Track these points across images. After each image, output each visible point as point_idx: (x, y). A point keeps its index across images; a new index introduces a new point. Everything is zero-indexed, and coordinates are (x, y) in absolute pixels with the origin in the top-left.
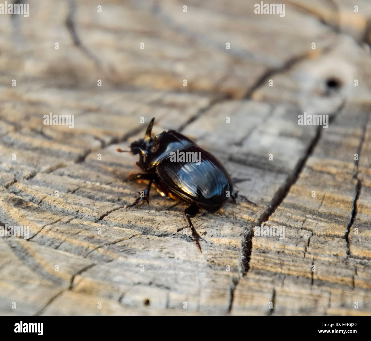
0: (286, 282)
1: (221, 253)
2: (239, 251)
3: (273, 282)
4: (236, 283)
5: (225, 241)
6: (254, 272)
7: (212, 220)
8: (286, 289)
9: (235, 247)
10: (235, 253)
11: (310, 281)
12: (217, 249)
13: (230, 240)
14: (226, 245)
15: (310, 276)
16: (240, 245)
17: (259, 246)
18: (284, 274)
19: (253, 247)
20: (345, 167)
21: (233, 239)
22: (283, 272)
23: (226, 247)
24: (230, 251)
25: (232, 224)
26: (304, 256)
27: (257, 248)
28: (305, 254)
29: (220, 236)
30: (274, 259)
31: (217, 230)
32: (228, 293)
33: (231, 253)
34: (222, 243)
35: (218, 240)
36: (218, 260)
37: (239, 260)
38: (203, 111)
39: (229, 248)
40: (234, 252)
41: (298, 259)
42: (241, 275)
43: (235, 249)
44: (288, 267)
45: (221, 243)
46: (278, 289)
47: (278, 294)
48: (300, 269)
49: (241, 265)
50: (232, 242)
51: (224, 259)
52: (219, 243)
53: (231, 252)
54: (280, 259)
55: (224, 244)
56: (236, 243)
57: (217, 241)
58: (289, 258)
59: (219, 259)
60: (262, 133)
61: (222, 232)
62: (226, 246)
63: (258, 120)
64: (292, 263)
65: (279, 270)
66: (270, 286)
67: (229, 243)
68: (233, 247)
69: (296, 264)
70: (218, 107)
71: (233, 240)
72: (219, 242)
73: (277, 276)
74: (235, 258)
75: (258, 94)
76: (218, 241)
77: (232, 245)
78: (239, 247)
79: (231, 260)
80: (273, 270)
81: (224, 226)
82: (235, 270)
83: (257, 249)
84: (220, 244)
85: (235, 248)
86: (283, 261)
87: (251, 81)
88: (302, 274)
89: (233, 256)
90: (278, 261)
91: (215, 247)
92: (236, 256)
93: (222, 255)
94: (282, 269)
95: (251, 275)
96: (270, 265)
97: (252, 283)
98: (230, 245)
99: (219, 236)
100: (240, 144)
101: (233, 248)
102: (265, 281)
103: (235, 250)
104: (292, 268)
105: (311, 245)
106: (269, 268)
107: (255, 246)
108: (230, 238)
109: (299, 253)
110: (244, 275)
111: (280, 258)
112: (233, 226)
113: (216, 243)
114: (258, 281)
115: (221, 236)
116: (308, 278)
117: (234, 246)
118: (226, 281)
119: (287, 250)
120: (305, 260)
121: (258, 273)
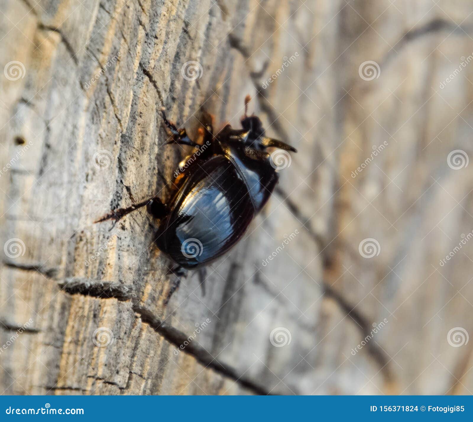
0: (51, 349)
1: (94, 251)
2: (97, 279)
3: (50, 329)
4: (50, 274)
5: (112, 258)
6: (66, 301)
7: (143, 239)
8: (41, 349)
9: (102, 273)
10: (94, 273)
11: (52, 385)
12: (100, 245)
13: (114, 265)
14: (106, 259)
15: (60, 385)
16: (106, 279)
17: (105, 309)
18: (62, 346)
19: (104, 300)
21: (115, 270)
22: (66, 345)
23: (103, 259)
24: (97, 265)
25: (137, 268)
26: (90, 377)
27: (102, 305)
28: (93, 377)
29: (119, 250)
30: (85, 330)
31: (129, 246)
32: (33, 262)
33: (93, 267)
34: (108, 253)
35: (114, 248)
36: (83, 247)
37: (83, 279)
38: (307, 225)
39: (101, 263)
40: (95, 271)
41: (85, 367)
42: (62, 282)
43: (100, 273)
44: (73, 352)
45: (108, 251)
46: (40, 337)
47: (33, 336)
48: (70, 370)
49: (76, 282)
50: (111, 268)
51: (85, 256)
52: (109, 248)
53: (95, 267)
54: (85, 341)
55: (108, 257)
56: (108, 274)
57: (112, 246)
58: (87, 352)
59: (85, 248)
60: (274, 313)
61: (125, 254)
62: (105, 260)
63: (293, 306)
64: (78, 357)
65: (68, 339)
66: (45, 325)
67: (109, 264)
68: (102, 269)
69: (77, 364)
70: (312, 246)
71: (113, 269)
72: (111, 249)
73: (59, 336)
74: (87, 273)
75: (332, 307)
76: (111, 247)
77: (105, 269)
78: (103, 278)
79: (84, 268)
80: (68, 330)
81: (134, 257)
82: (68, 273)
83: (100, 306)
84: (107, 250)
85: (101, 272)
86: (82, 345)
87: (351, 297)
88: (63, 372)
89: (90, 269)
90: (81, 336)
91: (104, 243)
92: (89, 274)
93: (91, 253)
94: (71, 342)
95: (61, 296)
96: (76, 326)
97: (49, 298)
98: (105, 265)
99: (120, 248)
100: (257, 280)
101: (101, 270)
102: (52, 318)
103: (98, 273)
104: (71, 358)
105: (106, 386)
106: (71, 323)
107: (105, 303)
108: (116, 265)
109: (93, 369)
110: (61, 286)
111: (87, 340)
112: (134, 270)
113: (110, 244)
114: (52, 307)
115: (119, 252)
116: (56, 382)
117: (104, 272)
118: (52, 259)
119: (99, 351)
120: (84, 377)
121: (64, 308)
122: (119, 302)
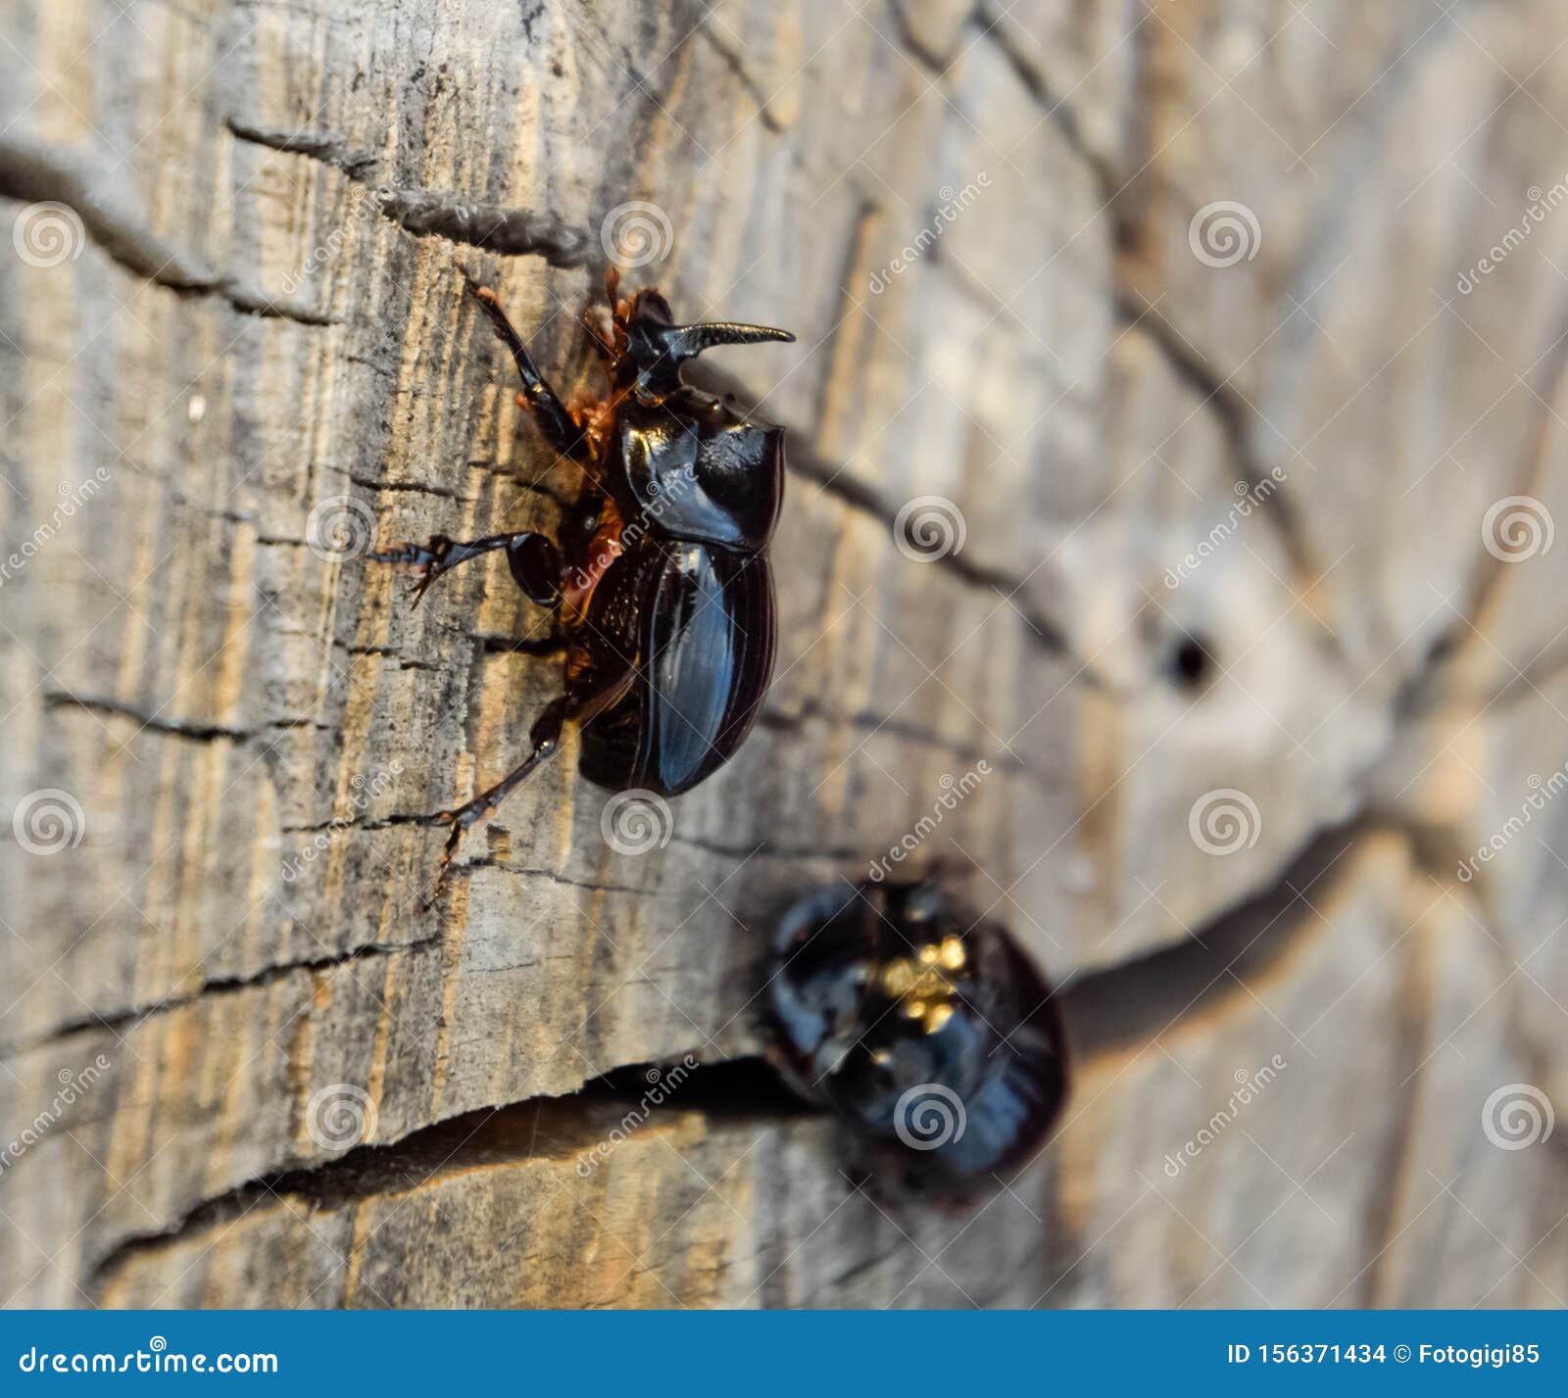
0: (364, 373)
1: (478, 124)
2: (488, 199)
3: (360, 319)
4: (356, 170)
5: (528, 146)
6: (404, 249)
7: (613, 106)
8: (334, 370)
9: (503, 186)
10: (478, 181)
11: (368, 474)
12: (493, 108)
13: (533, 166)
14: (511, 149)
15: (392, 476)
16: (513, 203)
17: (511, 282)
18: (396, 371)
19: (508, 259)
20: (852, 672)
21: (537, 179)
22: (407, 369)
23: (504, 148)
24: (487, 160)
25: (599, 181)
26: (476, 464)
27: (504, 273)
28: (483, 465)
29: (548, 129)
30: (459, 335)
31: (574, 120)
32: (312, 133)
33: (477, 165)
34: (517, 133)
35: (531, 119)
36: (446, 108)
37: (450, 195)
38: (1066, 124)
39: (497, 158)
40: (483, 179)
41: (462, 436)
42: (390, 197)
43: (496, 186)
44: (426, 390)
45: (517, 128)
46: (333, 336)
47: (314, 334)
48: (420, 438)
49: (430, 208)
50: (525, 172)
51: (453, 132)
52: (517, 121)
53: (481, 166)
54: (458, 363)
55: (517, 143)
56: (519, 190)
57: (527, 113)
58: (464, 396)
59: (452, 111)
60: (981, 350)
61: (564, 141)
62: (508, 151)
63: (1034, 339)
64: (440, 405)
65: (412, 354)
66: (344, 304)
67: (520, 163)
68: (502, 176)
69: (439, 426)
70: (1082, 184)
71: (531, 176)
72: (524, 123)
73: (385, 341)
74: (457, 180)
75: (1139, 353)
76: (525, 118)
77: (510, 175)
78: (504, 201)
79: (450, 164)
80: (412, 331)
81: (588, 152)
82: (407, 175)
83: (498, 274)
84: (514, 125)
85: (498, 184)
86: (452, 373)
87: (1190, 331)
88: (399, 443)
89: (467, 170)
90: (447, 350)
91: (503, 105)
92: (465, 183)
93: (469, 126)
94: (418, 363)
95: (388, 234)
96: (433, 320)
97: (352, 231)
98: (511, 165)
99: (548, 126)
100: (933, 254)
101: (498, 178)
102: (365, 292)
103: (490, 183)
104: (421, 405)
105: (520, 494)
106: (418, 311)
107: (512, 264)
108: (538, 165)
109: (485, 444)
110: (391, 210)
111: (463, 363)
112: (591, 187)
113: (521, 108)
114: (363, 259)
115: (549, 135)
116: (384, 468)
117: (507, 183)
118: (360, 128)
119: (498, 395)
120: (459, 462)
121: (396, 266)
122: (552, 269)
